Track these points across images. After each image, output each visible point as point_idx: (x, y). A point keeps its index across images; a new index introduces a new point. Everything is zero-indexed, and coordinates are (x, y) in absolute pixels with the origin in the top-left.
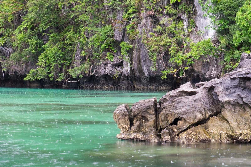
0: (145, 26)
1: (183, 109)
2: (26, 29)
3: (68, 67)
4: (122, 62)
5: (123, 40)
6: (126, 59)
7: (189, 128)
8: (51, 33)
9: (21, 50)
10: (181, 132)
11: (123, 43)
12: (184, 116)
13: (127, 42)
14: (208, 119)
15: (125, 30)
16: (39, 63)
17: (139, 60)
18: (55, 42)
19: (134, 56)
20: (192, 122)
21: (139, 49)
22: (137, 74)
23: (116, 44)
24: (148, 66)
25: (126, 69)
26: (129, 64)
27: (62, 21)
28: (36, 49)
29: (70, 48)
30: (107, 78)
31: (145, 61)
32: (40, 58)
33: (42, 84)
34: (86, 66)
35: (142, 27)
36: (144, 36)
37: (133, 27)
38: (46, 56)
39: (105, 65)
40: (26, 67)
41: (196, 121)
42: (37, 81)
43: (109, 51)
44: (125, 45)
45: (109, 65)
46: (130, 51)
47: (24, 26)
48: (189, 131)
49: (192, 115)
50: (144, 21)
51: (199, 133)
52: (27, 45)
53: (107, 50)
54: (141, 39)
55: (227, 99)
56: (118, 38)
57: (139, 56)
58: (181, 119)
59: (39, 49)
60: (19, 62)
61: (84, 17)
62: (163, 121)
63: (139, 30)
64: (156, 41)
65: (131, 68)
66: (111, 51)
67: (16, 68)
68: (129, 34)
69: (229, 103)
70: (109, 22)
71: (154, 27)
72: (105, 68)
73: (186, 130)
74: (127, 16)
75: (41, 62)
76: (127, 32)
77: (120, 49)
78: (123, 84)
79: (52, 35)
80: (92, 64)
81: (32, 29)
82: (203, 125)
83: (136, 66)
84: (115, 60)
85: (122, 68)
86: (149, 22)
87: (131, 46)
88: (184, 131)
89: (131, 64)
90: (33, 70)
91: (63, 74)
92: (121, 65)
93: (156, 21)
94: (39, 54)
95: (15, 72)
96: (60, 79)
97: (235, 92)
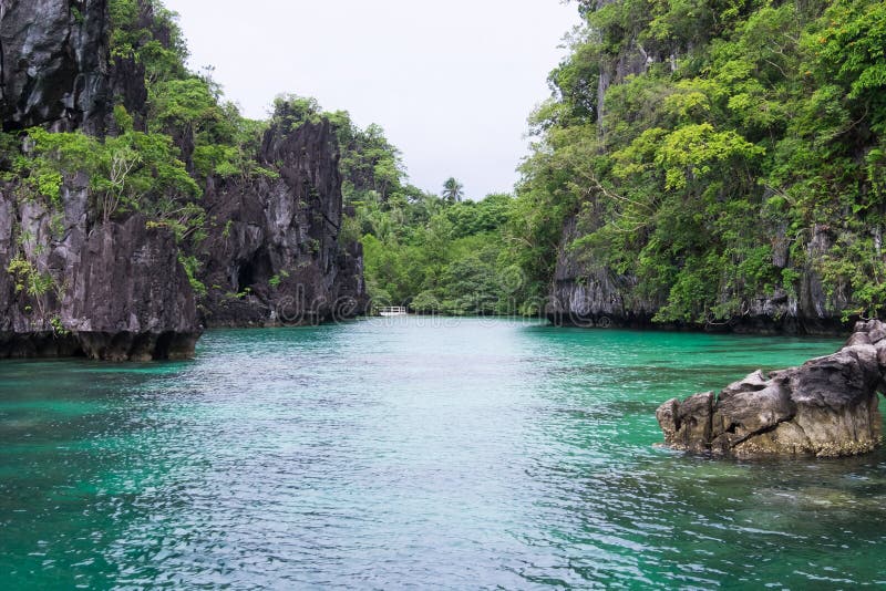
0: (817, 246)
1: (743, 411)
2: (653, 251)
3: (712, 304)
4: (786, 297)
5: (786, 266)
6: (792, 293)
7: (749, 437)
8: (688, 256)
9: (648, 280)
10: (738, 443)
11: (785, 270)
12: (743, 421)
13: (792, 269)
14: (777, 425)
15: (788, 252)
16: (670, 299)
17: (809, 293)
18: (693, 269)
19: (802, 288)
20: (753, 429)
21: (809, 279)
22: (808, 314)
23: (776, 271)
24: (823, 304)
25: (793, 307)
26: (796, 300)
27: (702, 240)
28: (667, 279)
29: (714, 277)
30: (766, 319)
31: (817, 296)
32: (672, 291)
33: (678, 327)
34: (736, 302)
35: (811, 247)
36: (815, 260)
37: (800, 248)
38: (680, 289)
39: (762, 300)
40: (657, 303)
41: (759, 428)
42: (669, 322)
43: (767, 281)
44: (789, 273)
45: (768, 301)
46: (796, 282)
47: (651, 245)
48: (749, 442)
49: (753, 420)
50: (815, 239)
51: (763, 445)
52: (655, 274)
53: (764, 280)
54: (810, 265)
55: (802, 398)
56: (779, 263)
57: (809, 289)
58: (738, 425)
59: (672, 280)
60: (646, 295)
61: (729, 235)
62: (717, 426)
63: (808, 253)
64: (832, 267)
65: (798, 306)
66: (770, 282)
67: (643, 304)
68: (794, 257)
69: (804, 404)
70: (767, 241)
71: (830, 247)
72: (762, 305)
73: (745, 439)
74: (791, 232)
75: (673, 297)
76: (791, 256)
77: (781, 278)
78: (790, 328)
79: (689, 259)
80: (744, 299)
81: (662, 250)
82: (769, 434)
83: (806, 303)
84: (777, 294)
85: (787, 305)
86: (823, 240)
87: (797, 275)
88: (742, 441)
89: (799, 300)
90: (664, 308)
91: (704, 314)
92: (784, 300)
93: (832, 238)
94: (671, 285)
95: (643, 310)
96: (700, 321)
97: (814, 389)
